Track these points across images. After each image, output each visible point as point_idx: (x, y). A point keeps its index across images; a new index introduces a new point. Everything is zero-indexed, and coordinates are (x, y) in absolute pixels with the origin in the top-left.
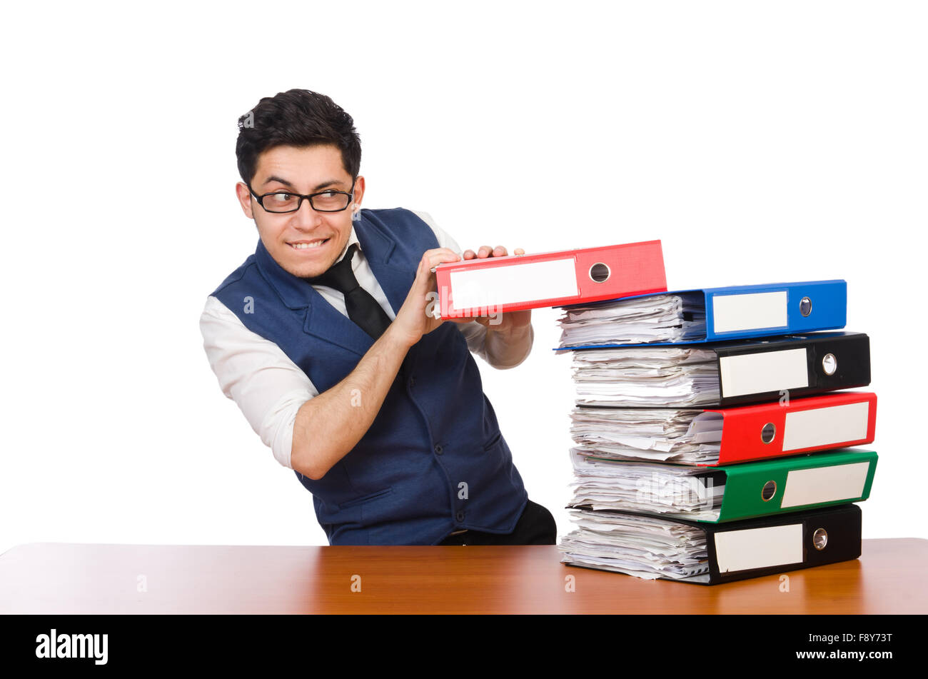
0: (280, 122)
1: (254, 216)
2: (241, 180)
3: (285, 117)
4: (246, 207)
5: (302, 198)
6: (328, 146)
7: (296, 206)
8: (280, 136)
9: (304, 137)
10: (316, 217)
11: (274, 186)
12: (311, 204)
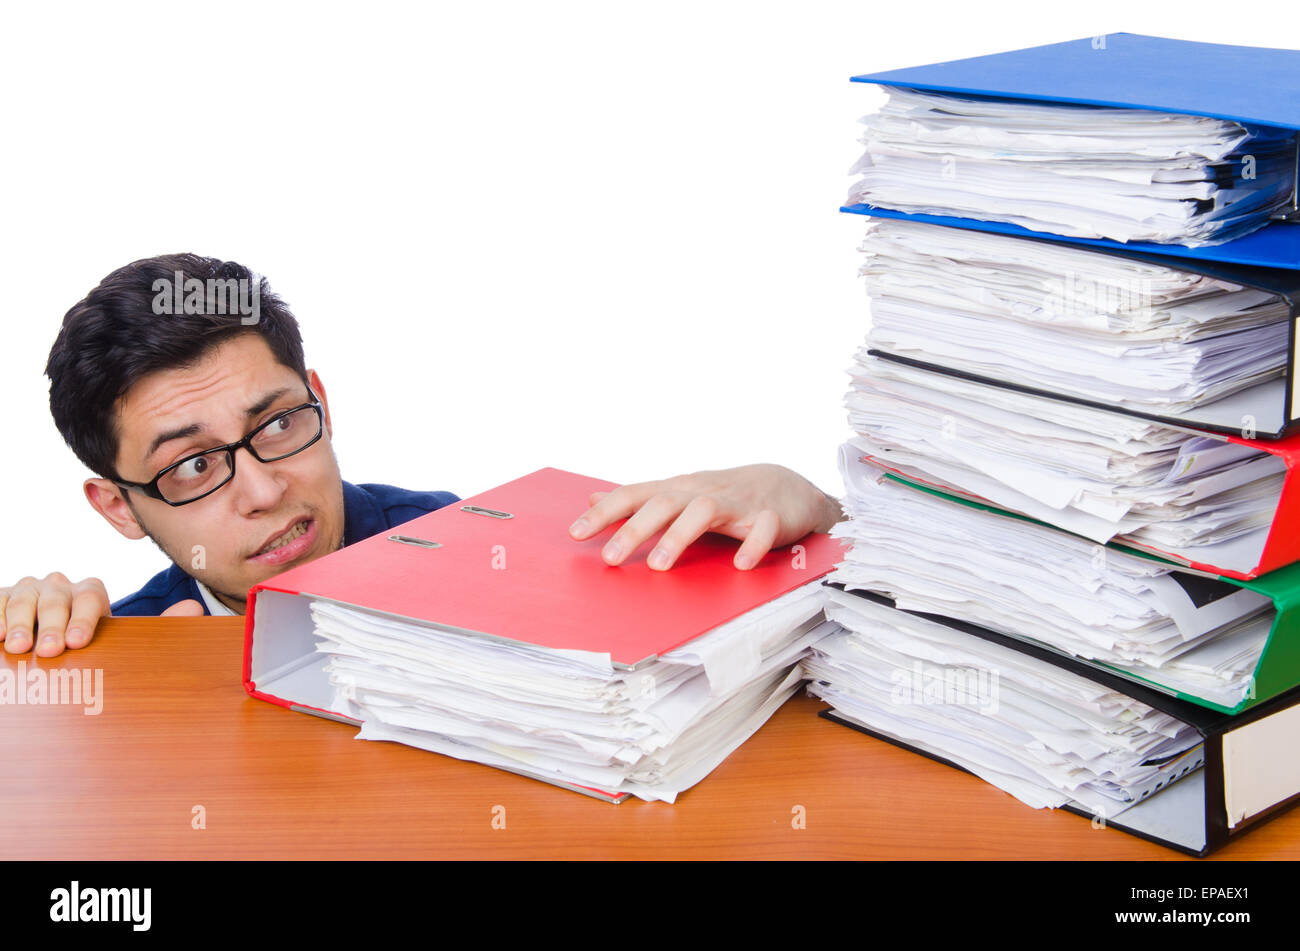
0: (126, 334)
1: (146, 531)
2: (90, 474)
3: (132, 321)
4: (121, 521)
5: (231, 450)
6: (238, 339)
7: (226, 472)
8: (141, 360)
9: (187, 341)
10: (276, 475)
11: (169, 452)
12: (253, 453)
